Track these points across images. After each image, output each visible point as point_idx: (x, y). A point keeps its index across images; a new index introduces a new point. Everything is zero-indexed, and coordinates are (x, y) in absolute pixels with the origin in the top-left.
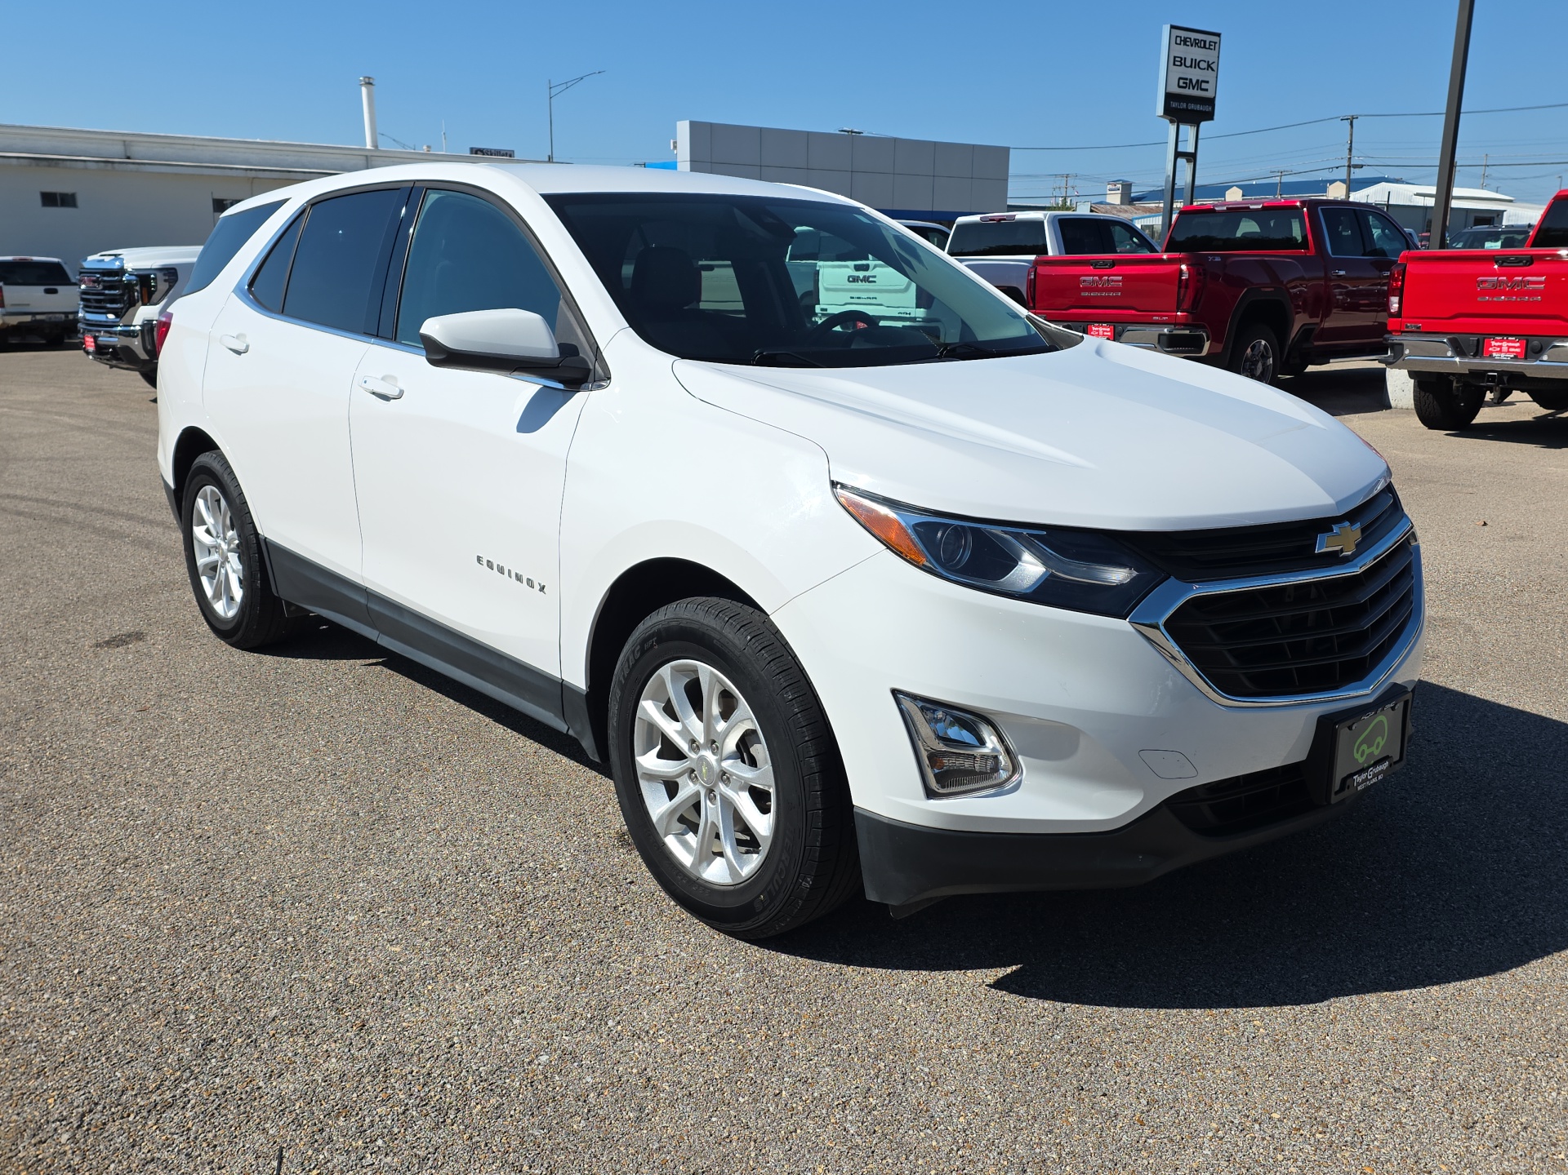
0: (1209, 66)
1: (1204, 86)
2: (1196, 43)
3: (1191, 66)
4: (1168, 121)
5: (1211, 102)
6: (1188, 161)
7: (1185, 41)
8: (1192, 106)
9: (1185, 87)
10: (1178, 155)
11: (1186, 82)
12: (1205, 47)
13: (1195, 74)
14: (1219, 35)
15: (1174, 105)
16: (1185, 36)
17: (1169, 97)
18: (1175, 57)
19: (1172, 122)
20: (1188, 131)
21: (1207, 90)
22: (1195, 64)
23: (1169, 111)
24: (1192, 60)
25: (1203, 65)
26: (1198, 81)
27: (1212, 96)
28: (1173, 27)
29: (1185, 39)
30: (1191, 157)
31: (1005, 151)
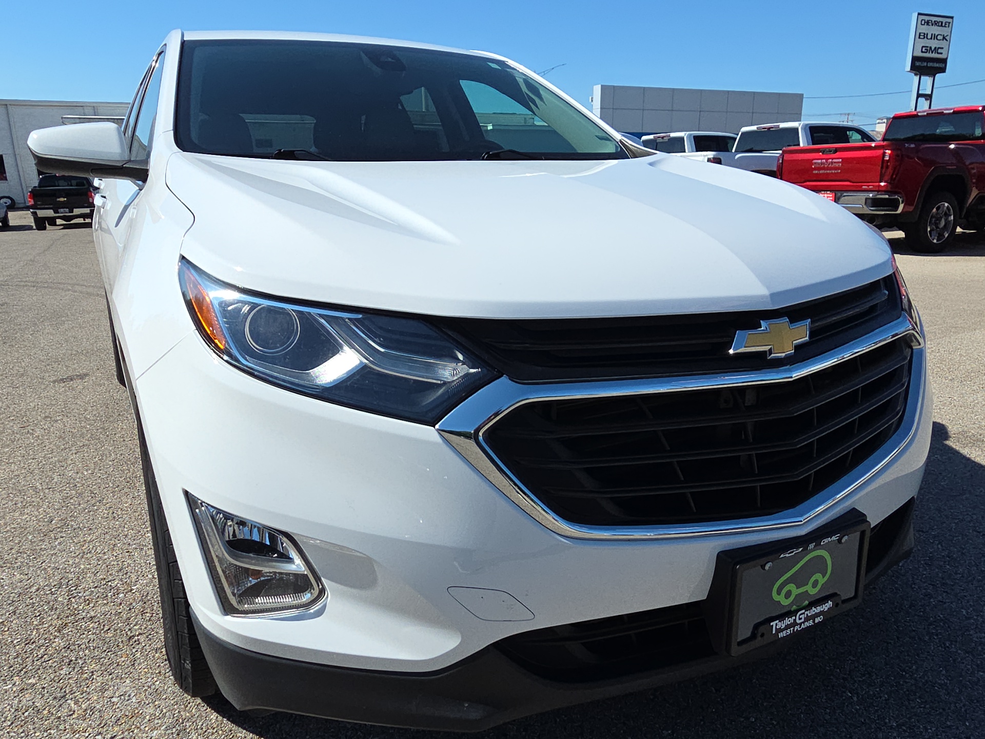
0: (944, 38)
1: (940, 51)
2: (936, 23)
3: (931, 39)
4: (913, 74)
5: (944, 61)
6: (926, 100)
7: (928, 23)
8: (930, 64)
9: (926, 52)
10: (919, 95)
11: (928, 49)
12: (942, 26)
13: (933, 44)
14: (952, 18)
15: (918, 64)
16: (927, 19)
17: (915, 59)
18: (920, 33)
19: (916, 75)
20: (927, 81)
21: (941, 53)
22: (934, 37)
23: (914, 68)
24: (932, 34)
25: (939, 37)
26: (935, 48)
27: (945, 57)
28: (919, 14)
29: (928, 21)
30: (929, 97)
31: (800, 97)
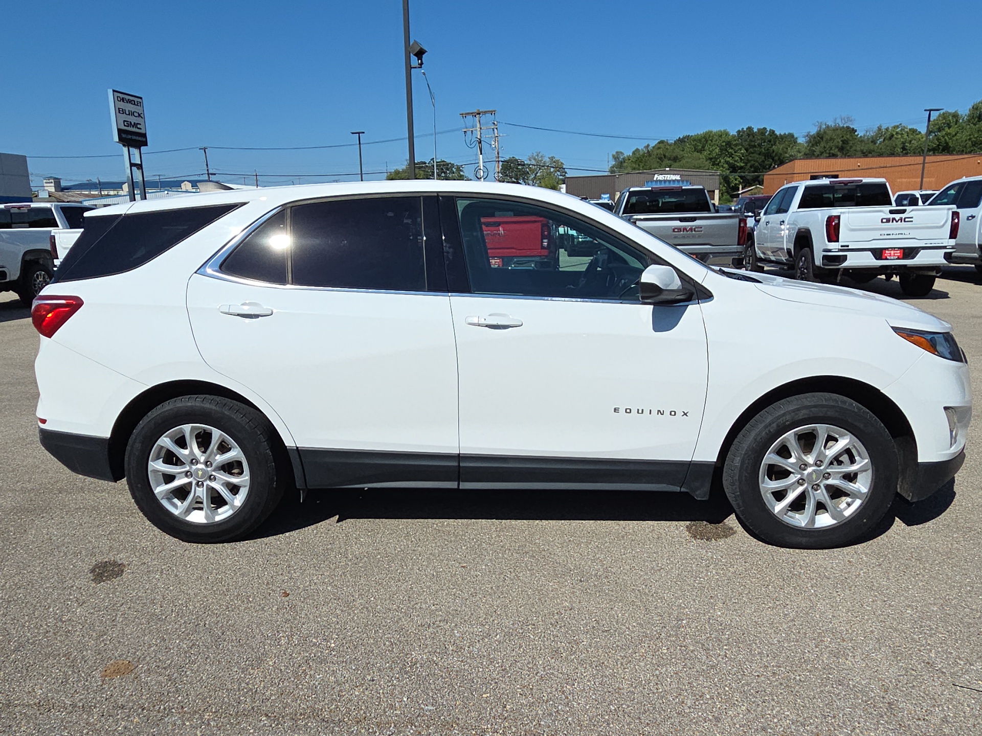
0: (139, 115)
1: (138, 126)
2: (130, 101)
3: (129, 114)
4: (121, 145)
5: (144, 135)
6: (138, 169)
7: (123, 99)
8: (134, 137)
9: (128, 126)
10: (132, 165)
11: (130, 124)
12: (135, 104)
13: (133, 120)
14: (141, 98)
15: (124, 136)
16: (122, 97)
17: (120, 131)
18: (119, 109)
19: (124, 145)
20: (134, 151)
21: (140, 129)
22: (132, 114)
23: (121, 139)
24: (129, 111)
25: (136, 114)
26: (134, 123)
27: (144, 132)
28: (114, 91)
29: (123, 98)
30: (140, 167)
31: (24, 158)
